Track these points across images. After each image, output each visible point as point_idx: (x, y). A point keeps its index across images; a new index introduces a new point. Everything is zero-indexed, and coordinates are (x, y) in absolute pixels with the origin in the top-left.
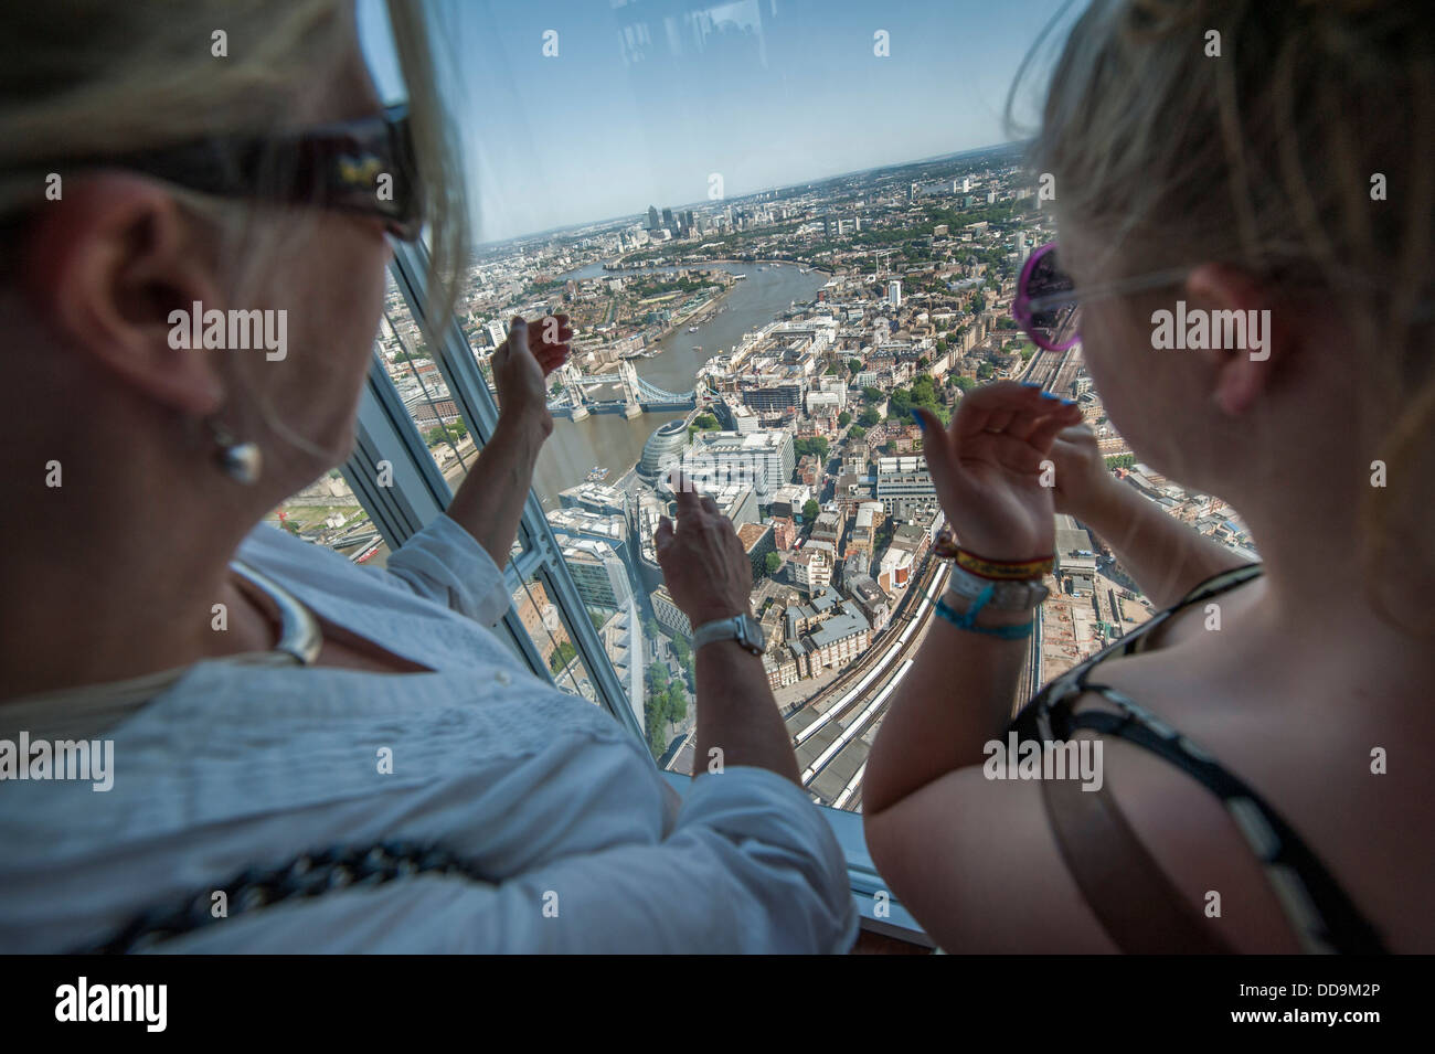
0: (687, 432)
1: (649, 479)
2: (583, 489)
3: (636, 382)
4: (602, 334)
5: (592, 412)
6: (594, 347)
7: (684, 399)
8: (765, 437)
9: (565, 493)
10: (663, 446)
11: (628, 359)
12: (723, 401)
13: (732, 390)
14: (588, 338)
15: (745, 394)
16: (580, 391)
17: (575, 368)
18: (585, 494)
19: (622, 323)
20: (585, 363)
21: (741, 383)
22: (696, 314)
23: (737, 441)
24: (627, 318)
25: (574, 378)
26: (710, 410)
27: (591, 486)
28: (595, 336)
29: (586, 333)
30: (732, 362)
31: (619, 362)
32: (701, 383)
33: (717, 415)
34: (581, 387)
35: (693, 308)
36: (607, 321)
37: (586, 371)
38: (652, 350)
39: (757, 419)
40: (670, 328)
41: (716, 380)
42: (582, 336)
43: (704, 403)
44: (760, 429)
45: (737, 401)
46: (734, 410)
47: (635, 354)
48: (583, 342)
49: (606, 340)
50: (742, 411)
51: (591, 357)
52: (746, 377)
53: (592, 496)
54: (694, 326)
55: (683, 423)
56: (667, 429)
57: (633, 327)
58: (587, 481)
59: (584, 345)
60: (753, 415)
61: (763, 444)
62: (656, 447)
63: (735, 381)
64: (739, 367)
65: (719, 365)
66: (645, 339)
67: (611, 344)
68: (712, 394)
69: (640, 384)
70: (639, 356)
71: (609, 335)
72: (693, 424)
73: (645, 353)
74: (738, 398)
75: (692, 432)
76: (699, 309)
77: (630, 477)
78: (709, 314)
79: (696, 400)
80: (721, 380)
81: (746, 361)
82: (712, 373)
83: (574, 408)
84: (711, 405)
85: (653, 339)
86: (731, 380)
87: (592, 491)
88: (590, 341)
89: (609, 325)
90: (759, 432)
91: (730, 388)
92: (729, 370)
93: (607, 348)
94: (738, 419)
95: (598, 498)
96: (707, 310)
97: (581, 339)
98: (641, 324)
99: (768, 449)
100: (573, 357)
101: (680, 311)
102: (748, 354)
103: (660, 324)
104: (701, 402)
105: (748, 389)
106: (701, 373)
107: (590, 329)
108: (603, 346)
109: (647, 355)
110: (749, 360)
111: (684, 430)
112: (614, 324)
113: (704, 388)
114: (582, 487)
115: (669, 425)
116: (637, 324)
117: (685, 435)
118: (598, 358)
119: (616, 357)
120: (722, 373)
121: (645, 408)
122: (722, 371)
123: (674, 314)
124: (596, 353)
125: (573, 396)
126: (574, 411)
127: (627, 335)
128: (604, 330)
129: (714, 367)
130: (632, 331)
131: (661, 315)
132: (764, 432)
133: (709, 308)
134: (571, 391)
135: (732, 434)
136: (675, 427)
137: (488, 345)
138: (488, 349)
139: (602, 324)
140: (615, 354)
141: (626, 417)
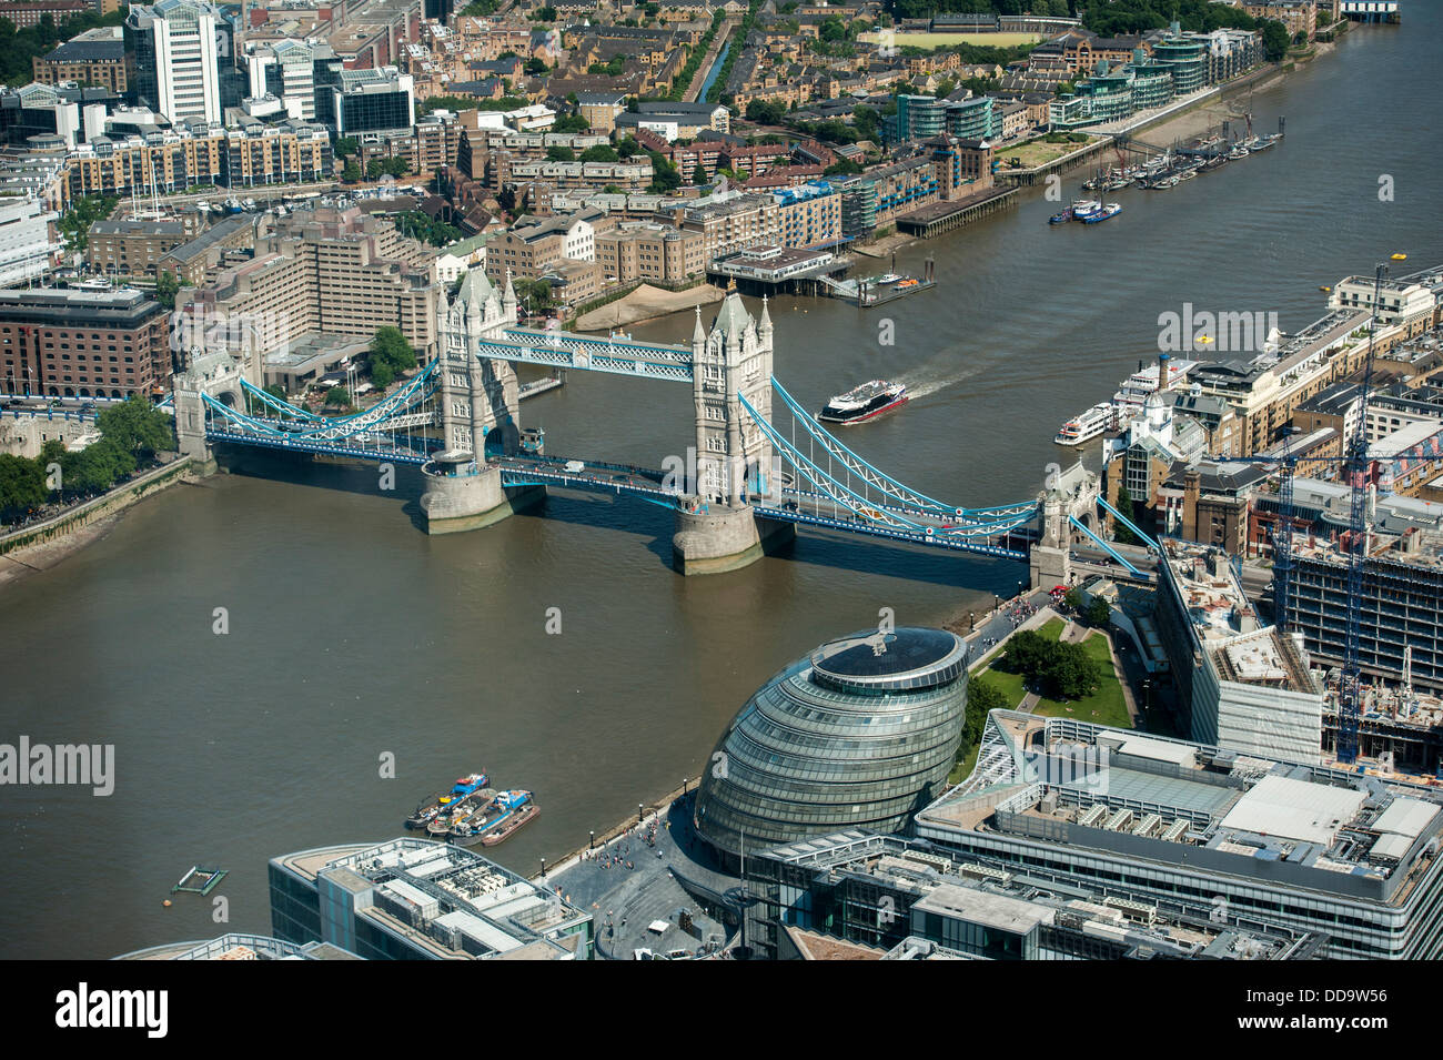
0: (958, 692)
1: (722, 885)
2: (389, 859)
3: (762, 404)
4: (652, 148)
5: (529, 502)
6: (602, 202)
7: (979, 531)
8: (1345, 804)
9: (307, 864)
10: (821, 740)
11: (752, 290)
12: (1166, 585)
13: (1224, 539)
14: (590, 156)
15: (1285, 567)
16: (495, 390)
17: (497, 282)
18: (397, 888)
19: (762, 114)
20: (546, 266)
21: (1277, 514)
22: (1119, 142)
23: (1199, 797)
24: (788, 97)
25: (476, 327)
26: (1090, 613)
27: (431, 858)
28: (625, 152)
29: (581, 127)
30: (1254, 401)
31: (704, 293)
32: (1079, 472)
33: (1122, 640)
34: (502, 373)
35: (1118, 112)
36: (690, 96)
37: (539, 301)
38: (865, 266)
39: (1317, 706)
40: (986, 182)
41: (1157, 471)
42: (563, 140)
43: (1069, 573)
44: (1329, 761)
45: (1237, 596)
46: (1214, 636)
47: (791, 271)
48: (560, 169)
49: (665, 181)
50: (1254, 649)
51: (580, 243)
52: (1305, 488)
53: (426, 904)
54: (1102, 193)
55: (944, 648)
56: (861, 660)
57: (811, 146)
58: (417, 830)
59: (563, 184)
60: (1303, 684)
61: (1325, 837)
62: (789, 735)
63: (1248, 495)
64: (1282, 433)
65: (1184, 406)
66: (853, 210)
67: (686, 200)
68: (1122, 535)
69: (781, 417)
70: (807, 285)
71: (684, 163)
72: (999, 665)
73: (839, 274)
74: (1245, 583)
75: (981, 701)
76: (1142, 117)
77: (623, 859)
78: (1184, 154)
79: (1040, 552)
80: (1180, 475)
81: (1323, 405)
82: (1140, 433)
83: (448, 467)
84: (1106, 590)
85: (889, 218)
86: (1231, 485)
87: (429, 884)
88: (592, 170)
89: (691, 115)
90: (1318, 776)
91: (1216, 526)
92: (1229, 436)
93: (663, 216)
94: (1227, 689)
95: (454, 921)
96: (1179, 131)
97: (556, 154)
98: (845, 141)
99: (1348, 868)
100: (496, 226)
101: (1051, 114)
102: (1340, 380)
103: (940, 153)
104: (1055, 563)
105: (1304, 547)
106: (1085, 426)
107: (604, 114)
108: (651, 203)
109: (846, 288)
110: (1337, 409)
111: (943, 682)
112: (721, 112)
113: (1088, 499)
114: (389, 855)
115: (877, 642)
116: (828, 135)
117: (948, 707)
118: (611, 254)
119: (697, 266)
120: (1191, 446)
121: (778, 536)
122: (1196, 434)
123: (1016, 123)
124: (607, 229)
125: (452, 406)
126: (449, 482)
127: (768, 180)
128: (672, 131)
129: (1158, 411)
130: (799, 159)
131: (953, 115)
132: (1343, 782)
133: (1199, 125)
134: (449, 380)
135: (1181, 753)
136: (903, 654)
137: (131, 101)
138: (124, 116)
139: (668, 104)
140: (696, 254)
141: (677, 560)
